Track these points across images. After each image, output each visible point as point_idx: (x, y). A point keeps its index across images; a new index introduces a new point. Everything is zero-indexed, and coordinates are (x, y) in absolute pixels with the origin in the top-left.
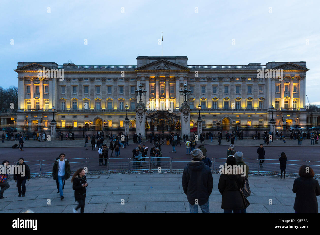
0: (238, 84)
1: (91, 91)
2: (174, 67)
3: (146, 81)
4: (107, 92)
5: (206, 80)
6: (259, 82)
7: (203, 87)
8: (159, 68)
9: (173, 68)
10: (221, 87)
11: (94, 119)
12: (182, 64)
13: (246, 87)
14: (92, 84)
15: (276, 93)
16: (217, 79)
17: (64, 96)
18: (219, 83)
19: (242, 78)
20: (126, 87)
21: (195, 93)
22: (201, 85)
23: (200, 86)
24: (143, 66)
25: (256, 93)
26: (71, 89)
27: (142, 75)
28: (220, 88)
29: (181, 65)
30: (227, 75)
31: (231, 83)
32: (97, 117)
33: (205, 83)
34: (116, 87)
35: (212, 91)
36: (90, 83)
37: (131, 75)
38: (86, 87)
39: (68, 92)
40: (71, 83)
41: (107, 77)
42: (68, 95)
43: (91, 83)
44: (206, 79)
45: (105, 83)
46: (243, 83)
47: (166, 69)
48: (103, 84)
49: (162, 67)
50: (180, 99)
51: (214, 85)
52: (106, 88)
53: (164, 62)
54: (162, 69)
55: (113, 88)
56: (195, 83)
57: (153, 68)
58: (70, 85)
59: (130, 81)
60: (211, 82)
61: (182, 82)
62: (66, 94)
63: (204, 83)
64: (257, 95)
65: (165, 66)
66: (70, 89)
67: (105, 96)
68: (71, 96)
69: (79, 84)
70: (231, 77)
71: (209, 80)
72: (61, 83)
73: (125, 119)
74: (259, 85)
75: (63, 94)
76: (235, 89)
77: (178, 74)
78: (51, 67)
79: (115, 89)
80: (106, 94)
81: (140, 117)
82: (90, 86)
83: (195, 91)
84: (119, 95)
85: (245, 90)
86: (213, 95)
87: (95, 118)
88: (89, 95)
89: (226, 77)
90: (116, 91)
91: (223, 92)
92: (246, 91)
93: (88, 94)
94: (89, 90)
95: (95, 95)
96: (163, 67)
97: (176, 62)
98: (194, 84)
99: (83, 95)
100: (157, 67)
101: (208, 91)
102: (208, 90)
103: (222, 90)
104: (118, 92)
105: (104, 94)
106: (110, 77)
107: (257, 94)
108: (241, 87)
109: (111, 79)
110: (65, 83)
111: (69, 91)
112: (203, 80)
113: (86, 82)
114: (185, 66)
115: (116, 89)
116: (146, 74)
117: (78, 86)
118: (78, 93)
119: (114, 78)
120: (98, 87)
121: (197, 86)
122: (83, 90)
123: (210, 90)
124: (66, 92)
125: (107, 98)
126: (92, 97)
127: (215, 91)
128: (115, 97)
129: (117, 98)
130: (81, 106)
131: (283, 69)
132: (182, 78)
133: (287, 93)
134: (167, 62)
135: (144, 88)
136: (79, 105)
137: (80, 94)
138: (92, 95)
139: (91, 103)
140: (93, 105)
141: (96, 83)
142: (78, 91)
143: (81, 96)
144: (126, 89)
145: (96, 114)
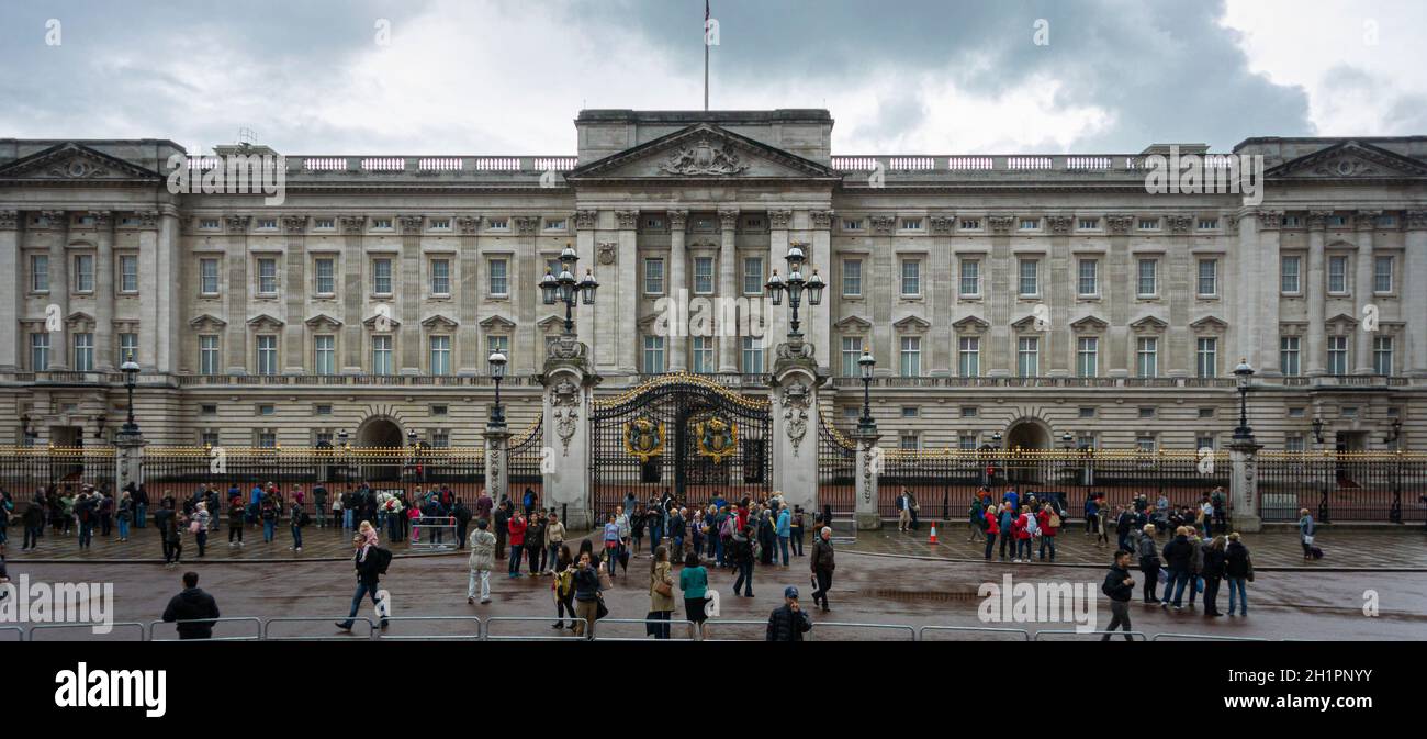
0: (1087, 249)
1: (347, 283)
2: (765, 163)
3: (622, 234)
4: (426, 287)
5: (923, 229)
6: (1198, 241)
7: (911, 261)
8: (686, 170)
9: (758, 169)
10: (1003, 263)
11: (360, 421)
12: (806, 149)
13: (1133, 267)
14: (355, 249)
15: (1282, 296)
16: (984, 223)
17: (212, 304)
18: (994, 245)
19: (1106, 217)
20: (522, 262)
21: (869, 296)
22: (899, 254)
23: (894, 257)
24: (608, 159)
25: (1180, 294)
26: (250, 272)
27: (602, 205)
28: (996, 272)
29: (798, 154)
30: (1033, 202)
31: (1053, 245)
32: (374, 409)
33: (920, 241)
34: (469, 264)
35: (955, 284)
36: (342, 240)
37: (546, 205)
38: (324, 261)
39: (231, 287)
40: (250, 241)
41: (429, 213)
42: (233, 300)
43: (348, 244)
44: (924, 222)
45: (418, 245)
46: (1114, 247)
47: (724, 171)
48: (405, 245)
49: (704, 164)
51: (967, 258)
52: (425, 266)
53: (711, 138)
54: (704, 171)
55: (456, 269)
56: (869, 241)
57: (657, 170)
58: (242, 253)
59: (543, 231)
60: (953, 240)
61: (802, 238)
62: (226, 298)
63: (913, 246)
64: (1186, 307)
65: (719, 160)
66: (244, 271)
67: (416, 306)
68: (249, 307)
69: (290, 247)
70: (1054, 213)
71: (942, 228)
72: (203, 241)
73: (489, 425)
74: (1195, 253)
75: (209, 299)
76: (1074, 274)
77: (782, 199)
78: (152, 161)
79: (469, 272)
80: (423, 297)
81: (565, 411)
82: (342, 257)
83: (870, 282)
84: (486, 304)
85: (1124, 280)
86: (963, 307)
87: (362, 414)
88: (341, 301)
89: (1027, 213)
90: (473, 284)
91: (1014, 287)
92: (1133, 284)
93: (333, 297)
94: (340, 276)
95: (366, 300)
96: (707, 163)
97: (774, 137)
98: (865, 250)
99: (309, 301)
100: (679, 161)
101: (935, 285)
102: (936, 277)
103: (1007, 279)
104: (483, 285)
105: (411, 300)
106: (444, 214)
107: (1186, 300)
108: (1107, 266)
109: (445, 222)
110: (218, 240)
111: (238, 281)
112: (908, 232)
113: (324, 237)
114: (816, 157)
115: (474, 271)
116: (621, 196)
117: (285, 259)
118: (283, 291)
119: (463, 214)
120: (381, 260)
121: (880, 259)
122: (309, 277)
123: (947, 277)
124: (223, 287)
125: (428, 316)
126: (352, 312)
127: (968, 283)
128: (468, 312)
129: (474, 318)
130: (297, 355)
131: (1317, 171)
132: (801, 221)
133: (1339, 298)
134: (726, 140)
135: (612, 267)
136: (289, 350)
137: (295, 297)
138: (353, 301)
139: (346, 340)
140: (356, 353)
141: (373, 241)
142: (285, 282)
143: (300, 305)
144: (521, 273)
145: (372, 398)
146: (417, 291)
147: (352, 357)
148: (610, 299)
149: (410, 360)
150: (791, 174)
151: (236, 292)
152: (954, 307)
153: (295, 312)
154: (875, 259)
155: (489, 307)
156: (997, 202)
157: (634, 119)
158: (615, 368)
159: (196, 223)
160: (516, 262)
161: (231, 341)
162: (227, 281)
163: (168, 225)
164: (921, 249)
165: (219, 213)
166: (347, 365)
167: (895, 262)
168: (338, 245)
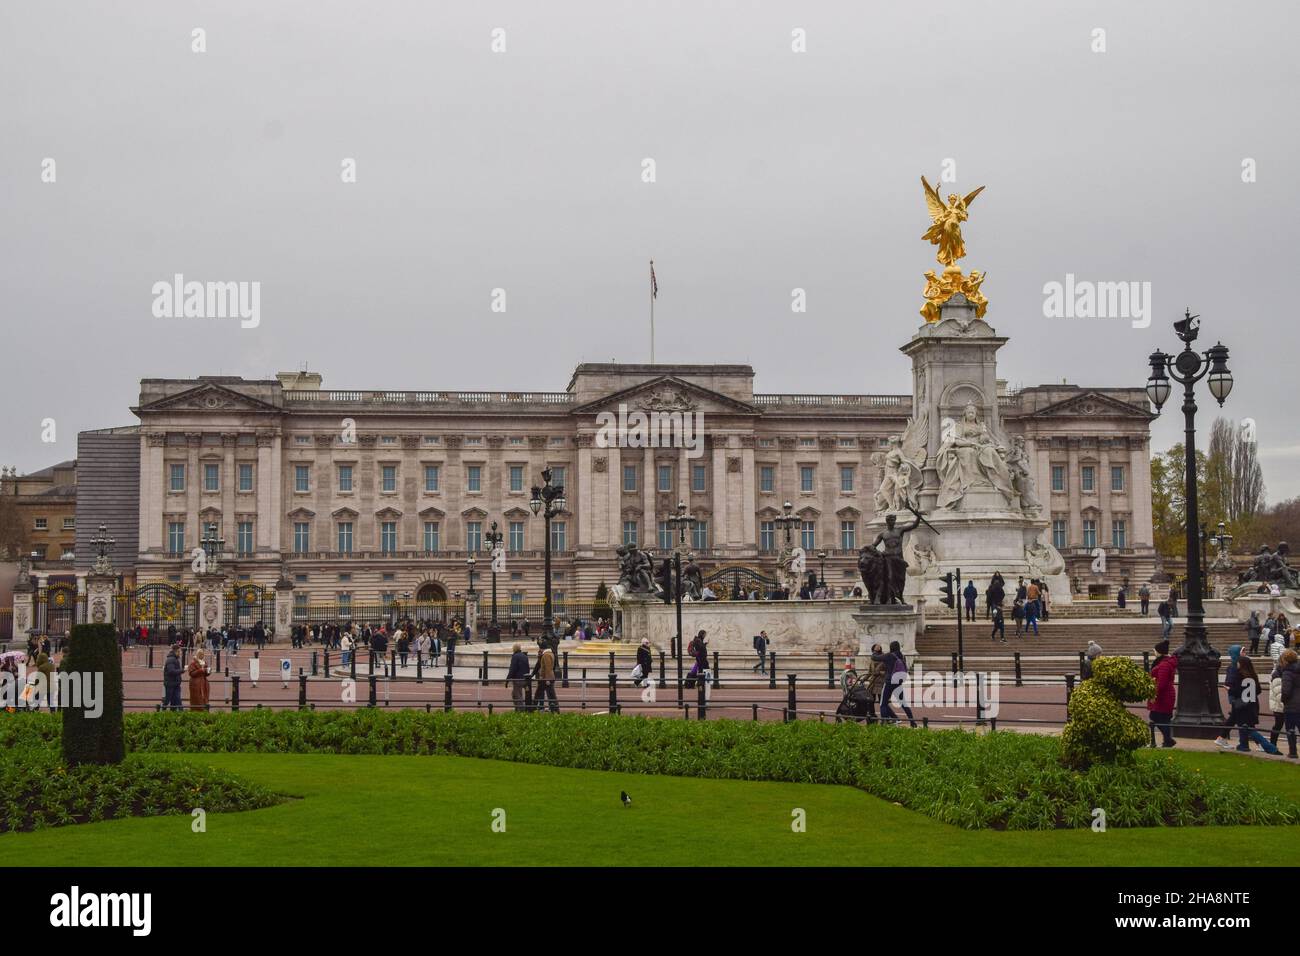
1: (406, 484)
2: (709, 403)
3: (611, 451)
4: (464, 487)
5: (815, 446)
7: (807, 468)
8: (656, 407)
9: (706, 406)
10: (869, 470)
11: (416, 584)
12: (736, 393)
14: (411, 458)
15: (1053, 494)
16: (856, 441)
17: (305, 500)
18: (863, 457)
20: (534, 468)
21: (779, 493)
22: (799, 463)
23: (795, 465)
24: (602, 400)
26: (333, 476)
28: (865, 476)
29: (731, 396)
30: (889, 427)
32: (427, 576)
33: (813, 455)
34: (496, 470)
35: (837, 484)
36: (402, 453)
37: (551, 428)
38: (389, 467)
39: (319, 487)
40: (332, 453)
41: (466, 433)
42: (320, 497)
43: (407, 455)
44: (816, 440)
45: (458, 456)
47: (681, 408)
48: (449, 456)
49: (667, 403)
50: (728, 514)
51: (845, 466)
52: (462, 471)
53: (671, 385)
54: (668, 408)
55: (486, 473)
56: (778, 455)
57: (635, 406)
58: (327, 462)
59: (550, 446)
60: (835, 454)
61: (735, 454)
62: (314, 495)
63: (808, 458)
65: (678, 399)
66: (328, 475)
67: (457, 500)
68: (332, 502)
69: (364, 458)
71: (827, 445)
72: (297, 453)
75: (302, 495)
77: (721, 428)
78: (269, 397)
79: (496, 476)
80: (462, 494)
82: (402, 465)
83: (780, 483)
84: (508, 498)
86: (843, 500)
87: (418, 580)
88: (401, 497)
90: (498, 484)
93: (395, 494)
94: (400, 479)
95: (420, 495)
96: (670, 402)
97: (715, 385)
98: (775, 460)
99: (377, 497)
100: (650, 401)
101: (824, 485)
102: (823, 480)
103: (872, 482)
104: (506, 485)
105: (453, 496)
106: (478, 434)
109: (478, 439)
110: (311, 452)
111: (324, 483)
112: (804, 447)
113: (389, 450)
114: (743, 398)
115: (499, 474)
117: (359, 465)
118: (358, 490)
119: (491, 435)
120: (431, 467)
121: (786, 466)
122: (377, 479)
123: (830, 480)
124: (313, 487)
125: (466, 507)
126: (410, 505)
127: (847, 483)
128: (495, 504)
129: (500, 509)
130: (368, 537)
131: (1072, 411)
132: (734, 442)
133: (1090, 495)
134: (682, 387)
135: (603, 474)
136: (363, 533)
137: (366, 494)
138: (411, 497)
139: (406, 526)
140: (412, 535)
141: (425, 453)
142: (359, 483)
143: (371, 500)
144: (533, 477)
145: (426, 568)
146: (457, 490)
147: (410, 538)
148: (604, 496)
149: (453, 540)
150: (727, 411)
151: (323, 491)
152: (837, 500)
153: (367, 505)
154: (782, 466)
155: (511, 501)
156: (863, 428)
157: (620, 371)
158: (606, 546)
159: (293, 440)
160: (529, 468)
161: (318, 526)
162: (315, 483)
163: (278, 442)
164: (814, 459)
165: (310, 432)
166: (406, 543)
167: (796, 470)
168: (398, 456)
